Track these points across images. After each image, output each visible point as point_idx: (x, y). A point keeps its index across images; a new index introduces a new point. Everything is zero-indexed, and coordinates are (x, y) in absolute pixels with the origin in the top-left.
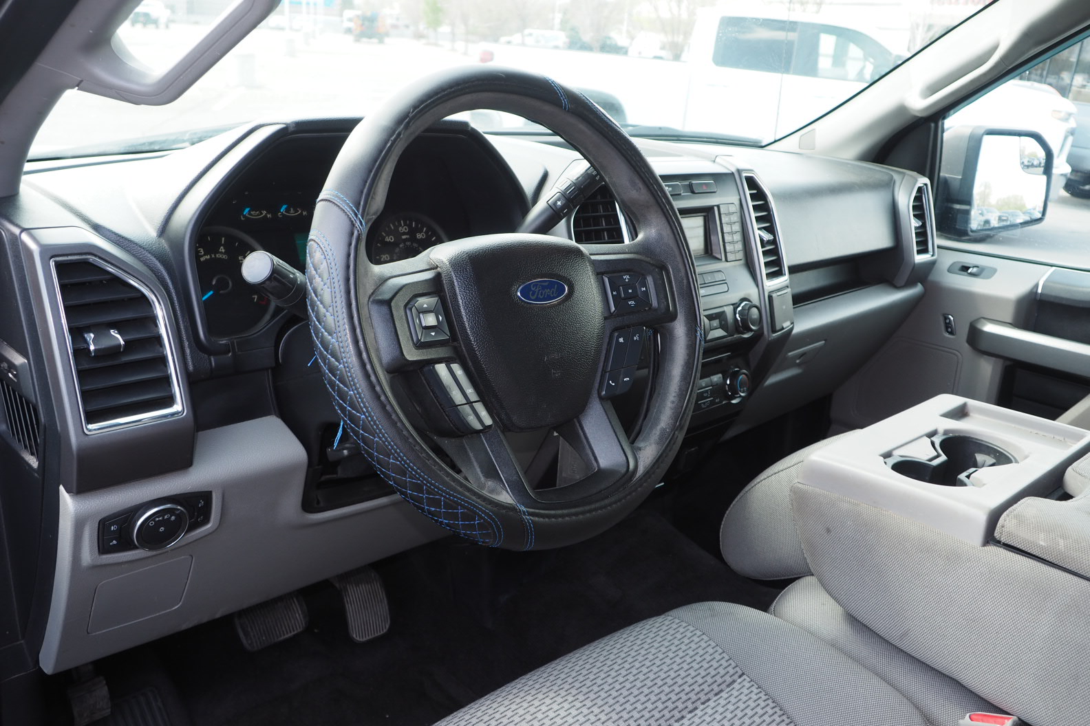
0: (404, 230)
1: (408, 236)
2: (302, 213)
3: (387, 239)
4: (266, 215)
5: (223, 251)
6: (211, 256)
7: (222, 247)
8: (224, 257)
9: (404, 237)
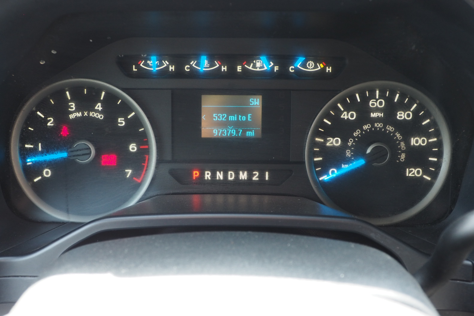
0: (377, 104)
1: (381, 115)
2: (220, 68)
3: (345, 116)
4: (167, 67)
5: (100, 109)
6: (83, 114)
7: (99, 104)
8: (99, 116)
9: (374, 115)
